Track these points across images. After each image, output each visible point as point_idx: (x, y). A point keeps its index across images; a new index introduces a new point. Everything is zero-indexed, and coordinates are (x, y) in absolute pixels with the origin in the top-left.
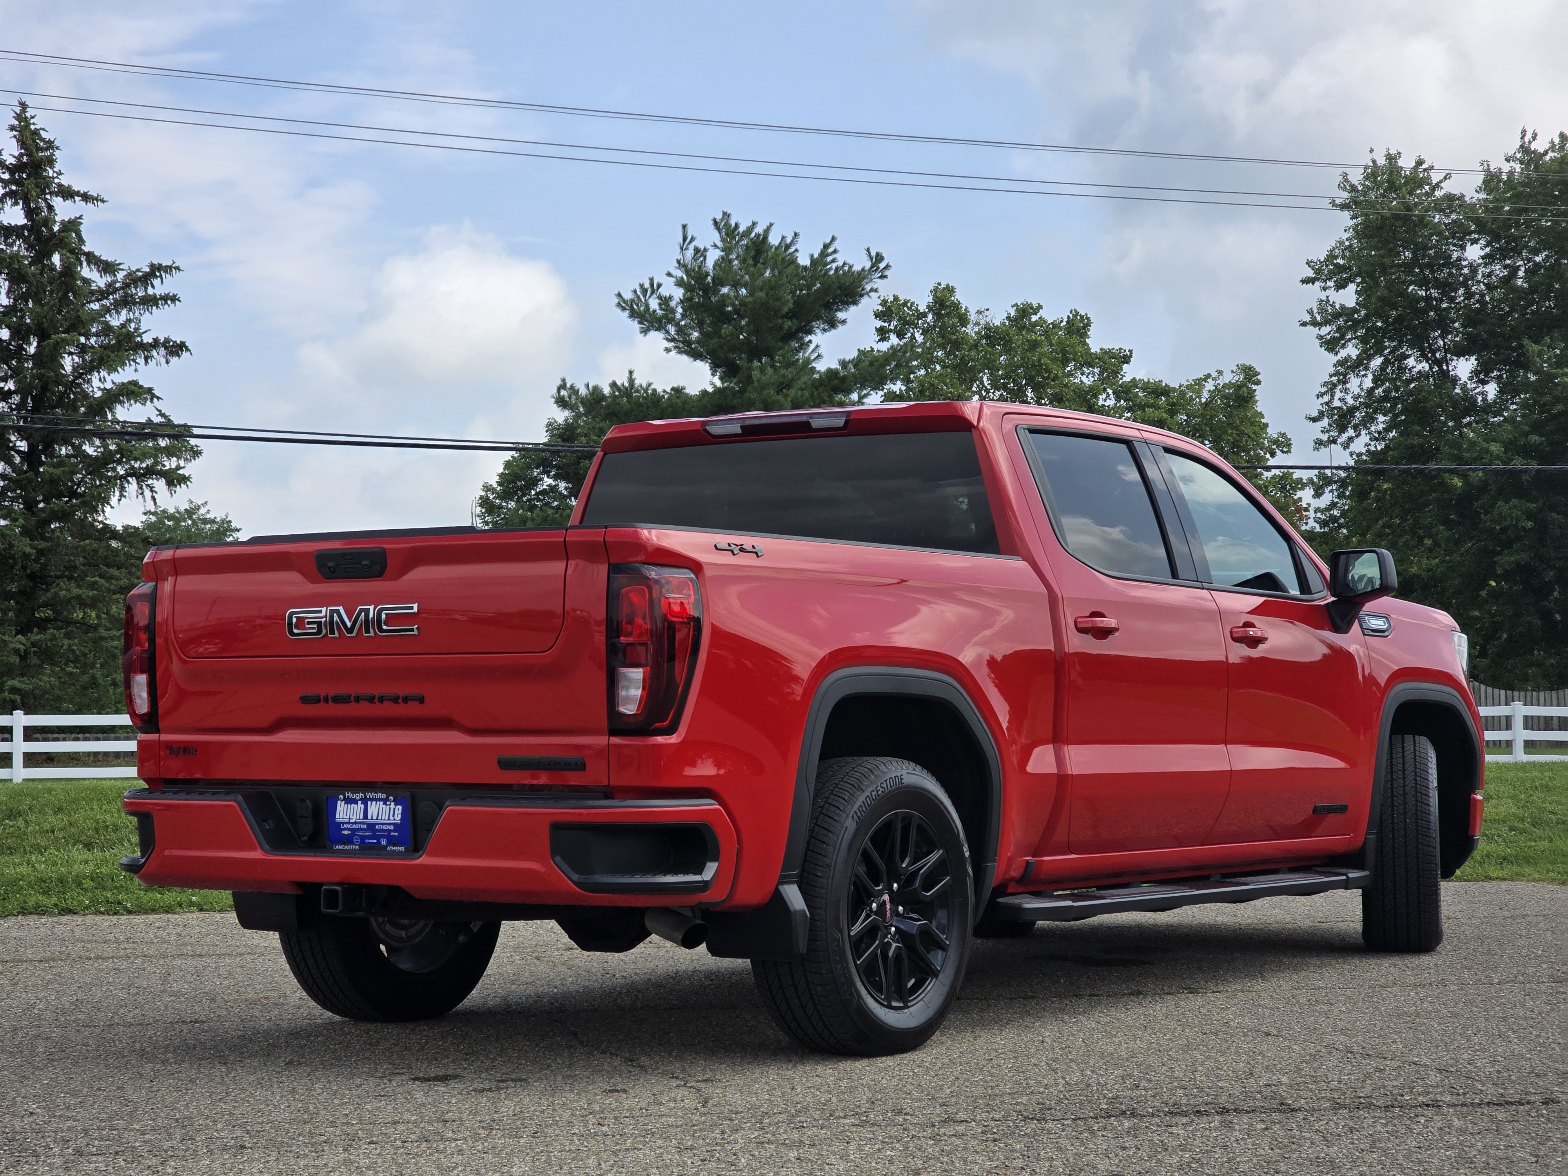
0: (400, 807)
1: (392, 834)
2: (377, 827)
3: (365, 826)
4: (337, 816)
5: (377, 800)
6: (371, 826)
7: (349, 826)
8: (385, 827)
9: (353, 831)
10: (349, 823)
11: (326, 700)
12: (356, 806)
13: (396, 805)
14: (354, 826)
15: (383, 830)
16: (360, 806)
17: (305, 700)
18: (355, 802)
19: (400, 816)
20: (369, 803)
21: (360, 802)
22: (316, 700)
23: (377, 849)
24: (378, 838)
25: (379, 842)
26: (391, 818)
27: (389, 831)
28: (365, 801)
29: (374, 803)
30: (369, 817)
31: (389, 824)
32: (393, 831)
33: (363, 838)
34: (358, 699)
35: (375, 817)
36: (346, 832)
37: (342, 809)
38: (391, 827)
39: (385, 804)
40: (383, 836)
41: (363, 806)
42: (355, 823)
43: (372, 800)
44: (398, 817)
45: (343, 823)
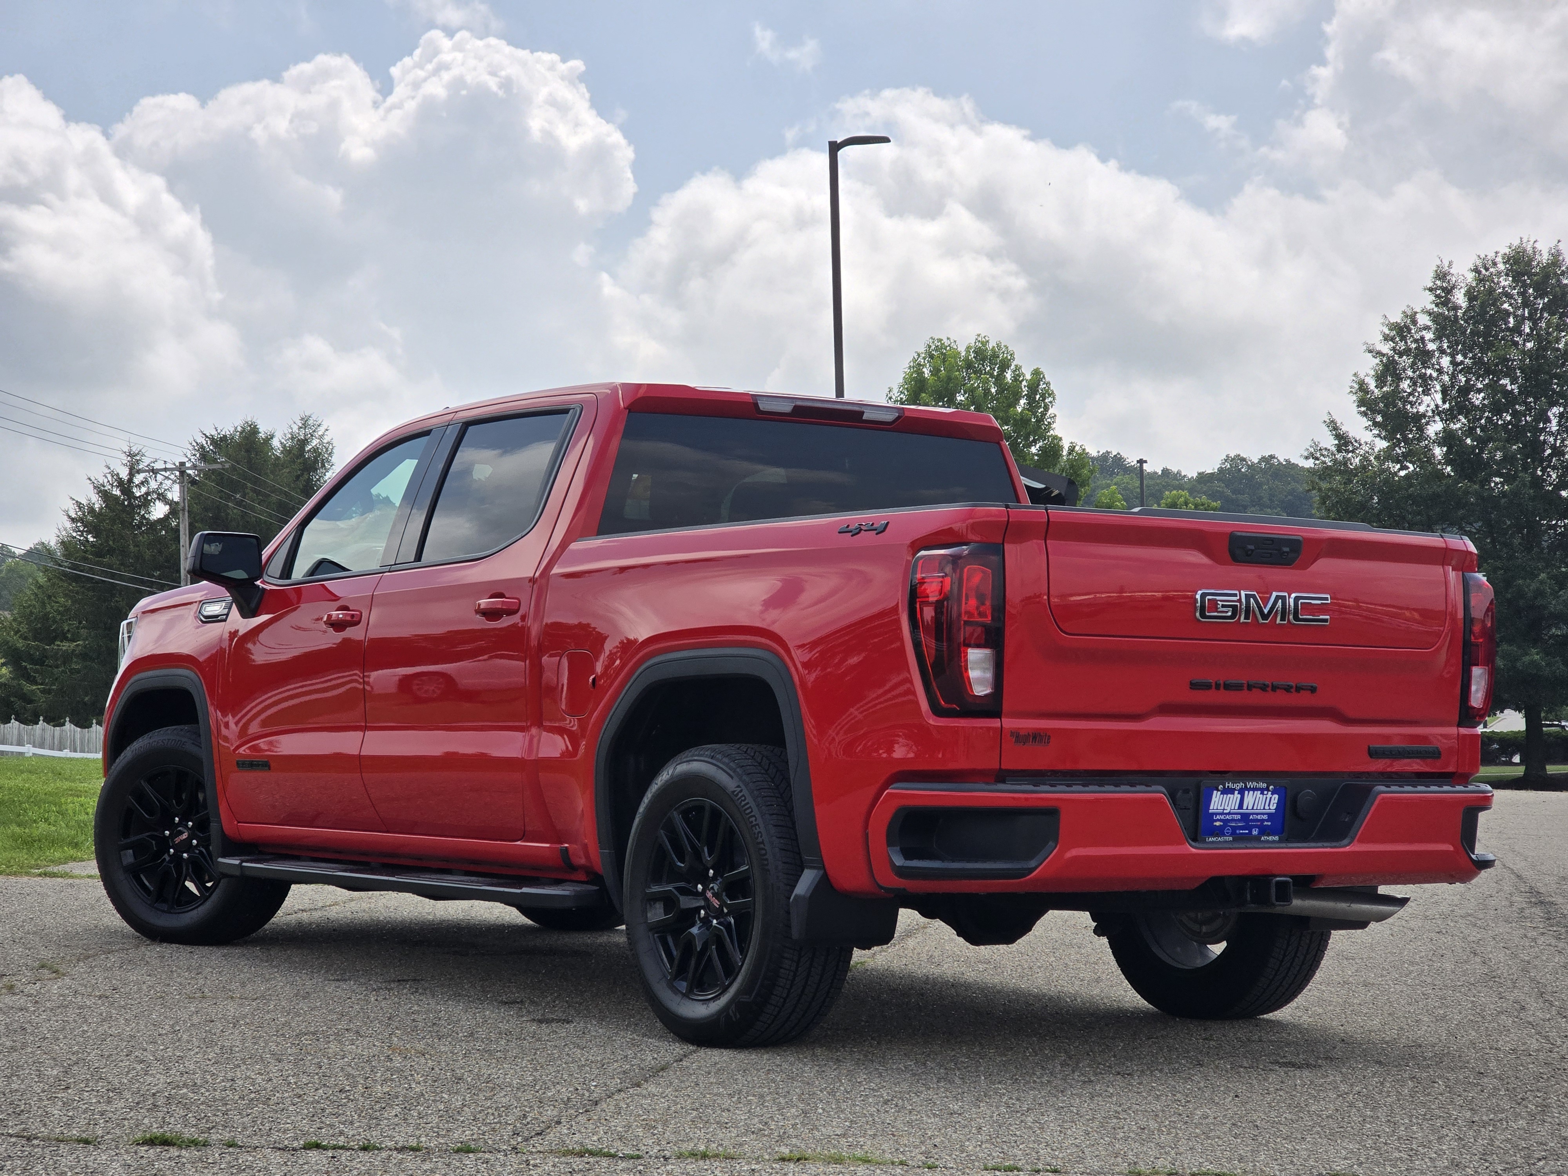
0: (1276, 796)
1: (1266, 823)
2: (1251, 817)
3: (1239, 817)
4: (1211, 808)
5: (1254, 789)
6: (1245, 817)
7: (1222, 817)
8: (1259, 817)
9: (1225, 822)
10: (1222, 814)
11: (1218, 687)
12: (1232, 796)
13: (1272, 794)
14: (1228, 817)
15: (1257, 820)
16: (1237, 796)
17: (1194, 686)
18: (1231, 791)
19: (1275, 805)
20: (1246, 792)
21: (1236, 792)
22: (1207, 686)
23: (1248, 838)
24: (1250, 829)
25: (1250, 832)
26: (1267, 807)
27: (1263, 821)
28: (1242, 792)
29: (1251, 792)
30: (1245, 807)
31: (1263, 814)
32: (1267, 821)
33: (1234, 829)
34: (1250, 687)
35: (1250, 807)
36: (1217, 824)
37: (1217, 800)
38: (1265, 817)
39: (1262, 793)
40: (1256, 826)
41: (1239, 796)
42: (1229, 814)
43: (1249, 790)
44: (1273, 807)
45: (1216, 814)
